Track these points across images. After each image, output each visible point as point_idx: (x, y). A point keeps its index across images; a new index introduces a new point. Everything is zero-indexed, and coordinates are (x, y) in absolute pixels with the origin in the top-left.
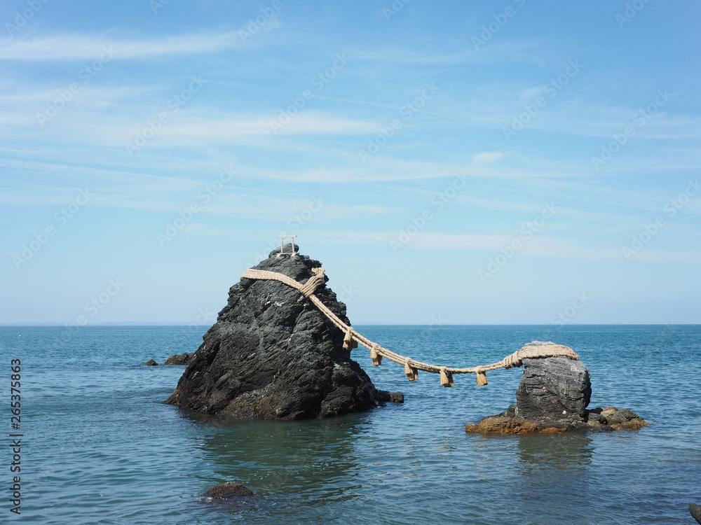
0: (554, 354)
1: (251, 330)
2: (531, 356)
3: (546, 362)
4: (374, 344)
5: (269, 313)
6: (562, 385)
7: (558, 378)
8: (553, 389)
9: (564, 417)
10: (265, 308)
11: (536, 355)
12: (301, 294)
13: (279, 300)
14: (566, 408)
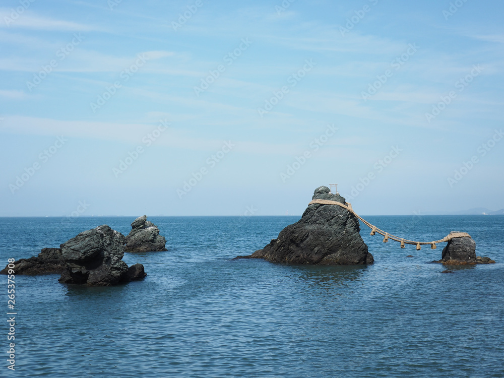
0: (464, 236)
1: (325, 227)
2: (455, 237)
3: (462, 239)
4: (386, 233)
5: (336, 220)
6: (468, 248)
7: (466, 245)
8: (464, 250)
9: (469, 260)
10: (333, 217)
11: (458, 236)
12: (348, 211)
13: (341, 214)
14: (470, 256)
